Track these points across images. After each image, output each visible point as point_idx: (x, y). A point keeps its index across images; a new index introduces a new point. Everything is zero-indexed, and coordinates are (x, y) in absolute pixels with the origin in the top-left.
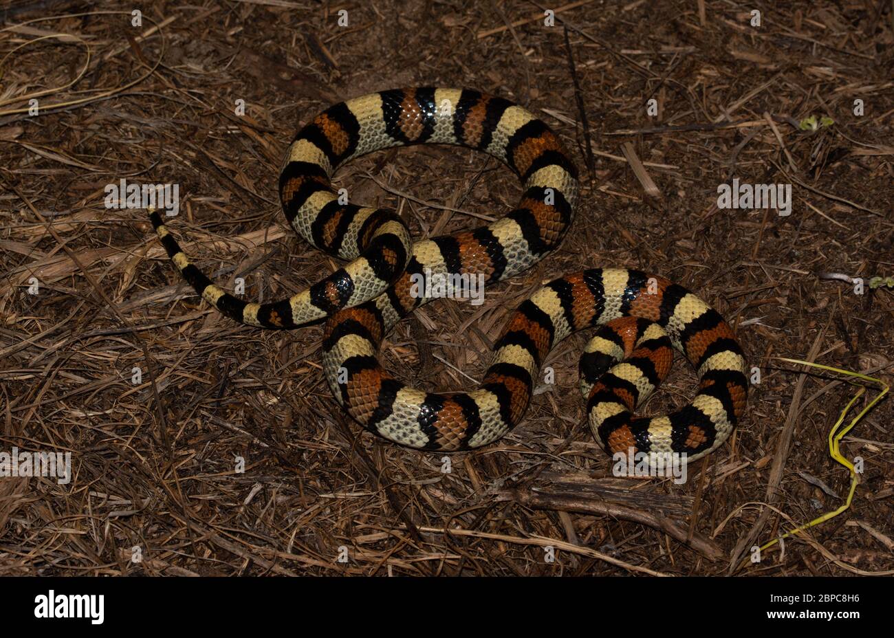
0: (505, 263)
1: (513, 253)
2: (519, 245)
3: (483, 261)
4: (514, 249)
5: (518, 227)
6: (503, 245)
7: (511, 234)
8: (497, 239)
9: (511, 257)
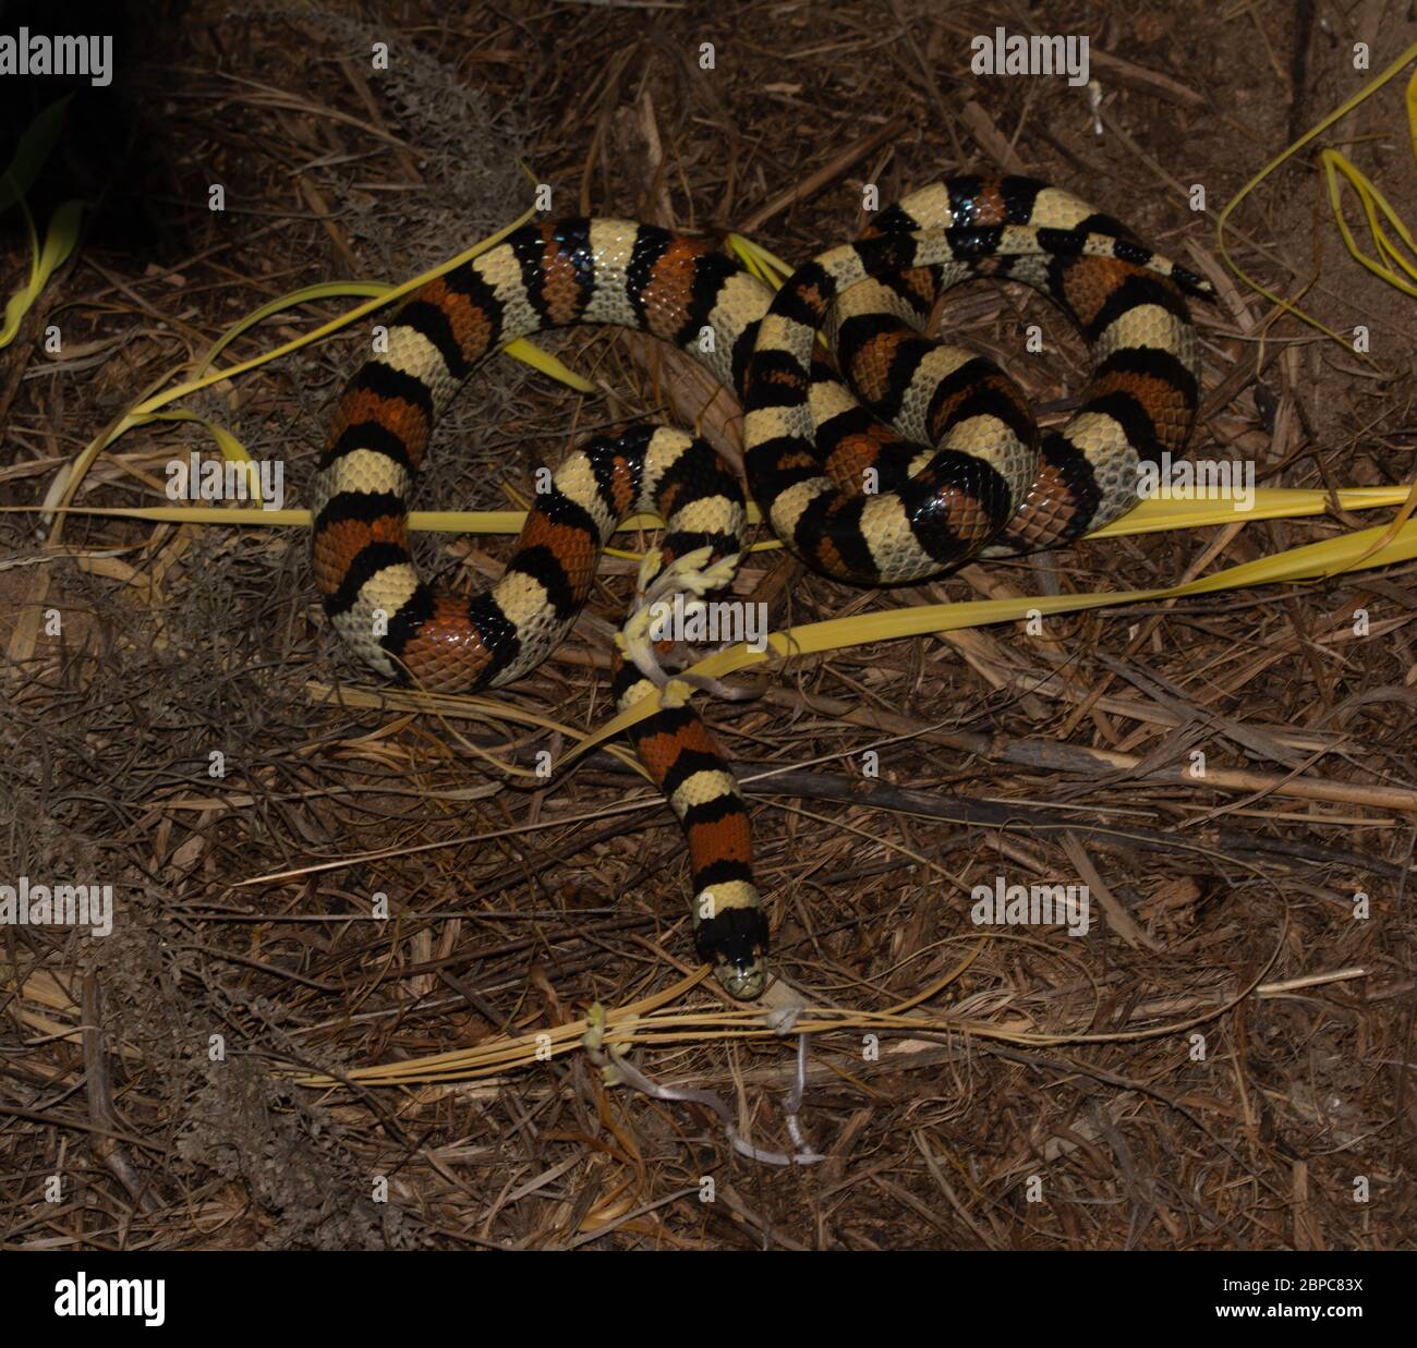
0: (1098, 495)
1: (1112, 474)
2: (1122, 459)
3: (1054, 496)
4: (1115, 468)
5: (1117, 426)
6: (1094, 462)
7: (1106, 439)
8: (1081, 452)
9: (1111, 482)
